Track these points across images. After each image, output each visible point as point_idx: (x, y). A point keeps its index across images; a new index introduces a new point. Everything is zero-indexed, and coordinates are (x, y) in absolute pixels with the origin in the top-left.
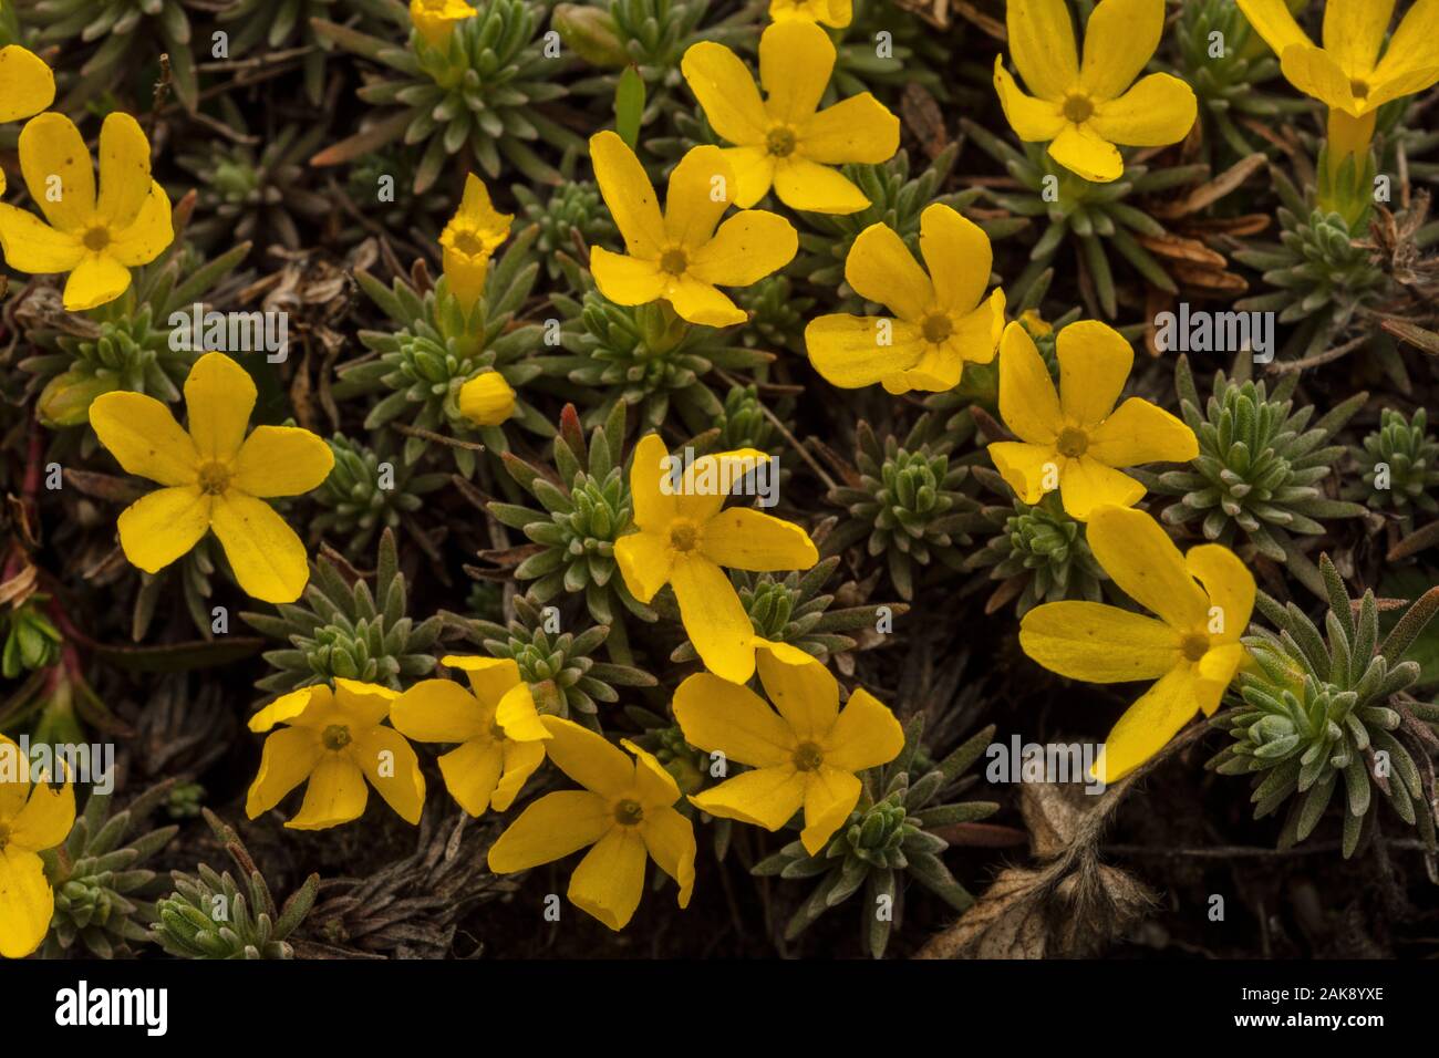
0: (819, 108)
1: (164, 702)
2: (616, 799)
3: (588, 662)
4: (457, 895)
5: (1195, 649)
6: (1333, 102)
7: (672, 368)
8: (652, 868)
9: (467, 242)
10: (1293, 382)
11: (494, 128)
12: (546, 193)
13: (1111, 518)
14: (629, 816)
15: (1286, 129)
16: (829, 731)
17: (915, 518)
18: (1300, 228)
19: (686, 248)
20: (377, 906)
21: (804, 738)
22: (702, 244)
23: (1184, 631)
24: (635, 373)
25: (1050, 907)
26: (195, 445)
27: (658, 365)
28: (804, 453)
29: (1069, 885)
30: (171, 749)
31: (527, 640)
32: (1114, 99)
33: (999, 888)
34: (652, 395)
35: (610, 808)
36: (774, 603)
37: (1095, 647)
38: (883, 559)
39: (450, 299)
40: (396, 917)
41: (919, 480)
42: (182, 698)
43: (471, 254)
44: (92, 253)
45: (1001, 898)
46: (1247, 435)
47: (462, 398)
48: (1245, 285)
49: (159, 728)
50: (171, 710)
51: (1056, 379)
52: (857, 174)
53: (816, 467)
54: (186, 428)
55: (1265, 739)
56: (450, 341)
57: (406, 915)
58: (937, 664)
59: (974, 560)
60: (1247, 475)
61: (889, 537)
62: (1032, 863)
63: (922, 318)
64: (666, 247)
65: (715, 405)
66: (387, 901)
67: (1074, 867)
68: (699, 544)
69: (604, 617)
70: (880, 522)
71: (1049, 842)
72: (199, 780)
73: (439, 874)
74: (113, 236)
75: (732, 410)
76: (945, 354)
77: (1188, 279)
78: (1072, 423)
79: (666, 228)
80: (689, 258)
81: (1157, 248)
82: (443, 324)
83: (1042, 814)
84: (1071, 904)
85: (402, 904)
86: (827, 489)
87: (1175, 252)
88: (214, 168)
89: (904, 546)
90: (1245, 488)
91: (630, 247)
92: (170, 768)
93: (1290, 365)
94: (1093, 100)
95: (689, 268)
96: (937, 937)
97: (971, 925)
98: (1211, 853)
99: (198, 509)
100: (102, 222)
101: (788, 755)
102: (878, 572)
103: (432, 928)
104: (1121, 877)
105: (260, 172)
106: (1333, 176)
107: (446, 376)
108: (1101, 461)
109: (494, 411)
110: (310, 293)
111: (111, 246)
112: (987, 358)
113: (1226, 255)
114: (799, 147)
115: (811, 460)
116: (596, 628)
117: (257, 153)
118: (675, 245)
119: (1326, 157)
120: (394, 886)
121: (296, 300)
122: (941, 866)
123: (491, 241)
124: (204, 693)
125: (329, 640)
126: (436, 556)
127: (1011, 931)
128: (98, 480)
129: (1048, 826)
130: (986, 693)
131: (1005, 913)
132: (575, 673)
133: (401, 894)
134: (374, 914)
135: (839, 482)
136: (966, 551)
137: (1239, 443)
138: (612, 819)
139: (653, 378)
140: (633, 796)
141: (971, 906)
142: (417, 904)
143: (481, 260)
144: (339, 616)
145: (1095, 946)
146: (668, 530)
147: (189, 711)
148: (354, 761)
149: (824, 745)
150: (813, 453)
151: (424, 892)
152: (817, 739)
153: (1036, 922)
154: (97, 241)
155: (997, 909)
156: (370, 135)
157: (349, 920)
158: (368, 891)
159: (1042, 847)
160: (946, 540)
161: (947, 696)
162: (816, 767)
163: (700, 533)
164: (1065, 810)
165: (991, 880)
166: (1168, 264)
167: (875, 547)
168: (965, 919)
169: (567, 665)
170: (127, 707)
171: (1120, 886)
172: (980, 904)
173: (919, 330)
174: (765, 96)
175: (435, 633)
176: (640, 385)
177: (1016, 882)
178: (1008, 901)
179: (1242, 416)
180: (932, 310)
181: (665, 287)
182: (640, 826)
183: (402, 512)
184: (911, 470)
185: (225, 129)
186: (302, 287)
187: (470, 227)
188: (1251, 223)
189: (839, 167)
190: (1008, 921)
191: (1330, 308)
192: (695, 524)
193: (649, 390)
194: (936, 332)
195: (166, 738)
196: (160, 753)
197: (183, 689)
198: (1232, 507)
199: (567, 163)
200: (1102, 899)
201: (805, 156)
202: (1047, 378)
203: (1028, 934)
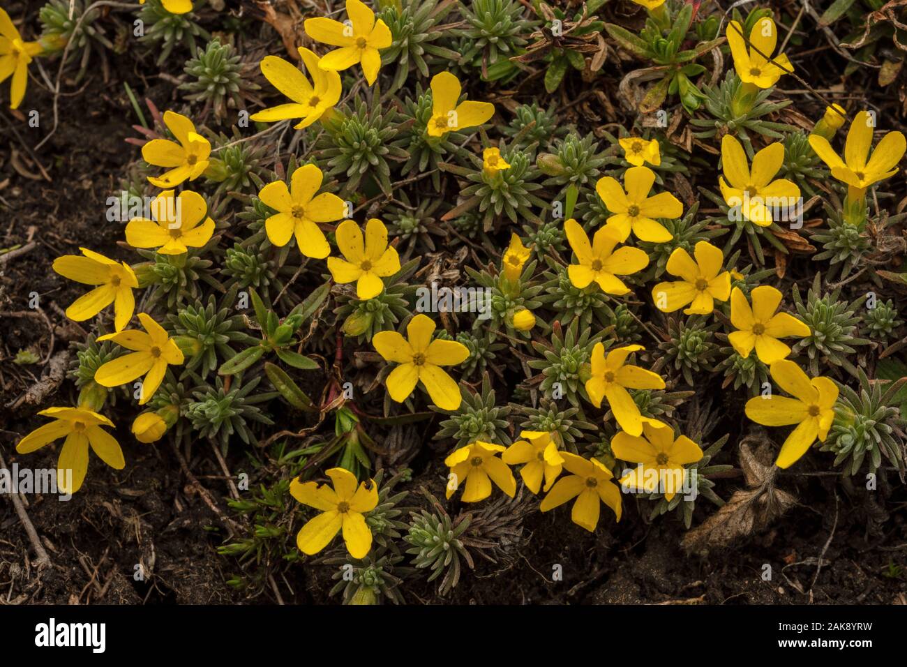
0: (648, 197)
1: (395, 436)
2: (586, 478)
3: (571, 423)
4: (521, 513)
5: (814, 412)
6: (850, 183)
7: (594, 300)
8: (602, 504)
9: (514, 260)
10: (839, 291)
11: (515, 204)
12: (535, 228)
13: (778, 364)
14: (591, 483)
15: (827, 183)
16: (670, 448)
17: (693, 355)
18: (838, 228)
19: (601, 259)
20: (492, 521)
21: (660, 452)
22: (608, 257)
23: (809, 404)
24: (580, 303)
25: (756, 506)
26: (411, 346)
27: (589, 300)
28: (646, 328)
29: (763, 498)
30: (398, 455)
31: (546, 415)
32: (765, 187)
33: (735, 499)
34: (586, 310)
35: (584, 481)
36: (645, 398)
37: (774, 412)
38: (681, 370)
39: (506, 280)
40: (499, 525)
41: (696, 343)
42: (400, 434)
43: (516, 265)
44: (365, 272)
45: (736, 503)
46: (825, 318)
47: (515, 321)
48: (816, 249)
49: (393, 446)
50: (397, 439)
51: (751, 305)
52: (664, 222)
53: (652, 334)
54: (407, 340)
55: (842, 447)
56: (506, 296)
57: (503, 524)
58: (701, 405)
59: (717, 369)
60: (824, 332)
61: (682, 361)
62: (748, 489)
63: (695, 281)
64: (593, 259)
65: (612, 314)
66: (495, 518)
67: (766, 491)
68: (615, 379)
69: (575, 403)
70: (679, 357)
71: (753, 479)
72: (410, 466)
73: (513, 505)
74: (373, 264)
75: (618, 315)
76: (706, 295)
77: (792, 247)
78: (758, 321)
79: (593, 252)
80: (603, 263)
81: (780, 236)
82: (503, 289)
83: (750, 468)
84: (764, 505)
85: (501, 519)
86: (658, 344)
87: (787, 238)
88: (400, 220)
89: (690, 365)
90: (823, 338)
91: (580, 261)
92: (398, 462)
93: (837, 284)
94: (756, 187)
95: (604, 268)
96: (710, 518)
97: (724, 514)
98: (814, 474)
99: (414, 372)
100: (368, 259)
101: (655, 459)
102: (679, 376)
103: (513, 528)
104: (784, 494)
105: (418, 221)
106: (850, 208)
107: (505, 309)
108: (770, 335)
109: (528, 326)
110: (445, 274)
111: (372, 269)
112: (725, 299)
113: (808, 239)
114: (641, 212)
115: (649, 331)
116: (573, 409)
117: (414, 213)
118: (597, 258)
119: (847, 203)
120: (497, 512)
121: (441, 278)
122: (712, 491)
123: (523, 259)
124: (409, 431)
125: (468, 419)
126: (502, 376)
127: (741, 515)
128: (367, 355)
129: (753, 473)
130: (720, 414)
131: (738, 509)
132: (567, 427)
133: (500, 515)
134: (489, 525)
135: (662, 340)
136: (714, 365)
137: (822, 323)
138: (585, 485)
139: (587, 305)
140: (592, 476)
141: (723, 506)
142: (508, 519)
143: (520, 267)
144: (471, 408)
145: (773, 519)
146: (603, 374)
147: (404, 438)
148: (484, 470)
149: (668, 454)
150: (649, 328)
151: (509, 513)
152: (665, 452)
153: (750, 511)
154: (366, 266)
155: (734, 508)
156: (463, 206)
157: (481, 528)
158: (487, 514)
159: (751, 482)
160: (706, 362)
161: (706, 417)
162: (666, 462)
163: (616, 375)
164: (759, 467)
165: (731, 495)
166: (783, 241)
167: (678, 366)
168: (721, 511)
169: (563, 423)
170: (379, 438)
171: (783, 497)
172: (727, 505)
173: (694, 285)
174: (626, 193)
175: (508, 412)
176: (581, 307)
177: (742, 497)
178: (739, 505)
179: (823, 312)
180: (699, 277)
181: (595, 276)
182: (596, 488)
183: (487, 359)
184: (692, 339)
185: (403, 204)
186: (441, 272)
187: (514, 254)
188: (816, 222)
189: (657, 220)
190: (740, 512)
191: (850, 258)
192: (613, 371)
193: (585, 308)
194: (701, 286)
195: (396, 451)
196: (394, 457)
197: (401, 430)
198: (820, 346)
199: (543, 214)
200: (777, 503)
201: (644, 216)
202: (748, 305)
203: (747, 516)
